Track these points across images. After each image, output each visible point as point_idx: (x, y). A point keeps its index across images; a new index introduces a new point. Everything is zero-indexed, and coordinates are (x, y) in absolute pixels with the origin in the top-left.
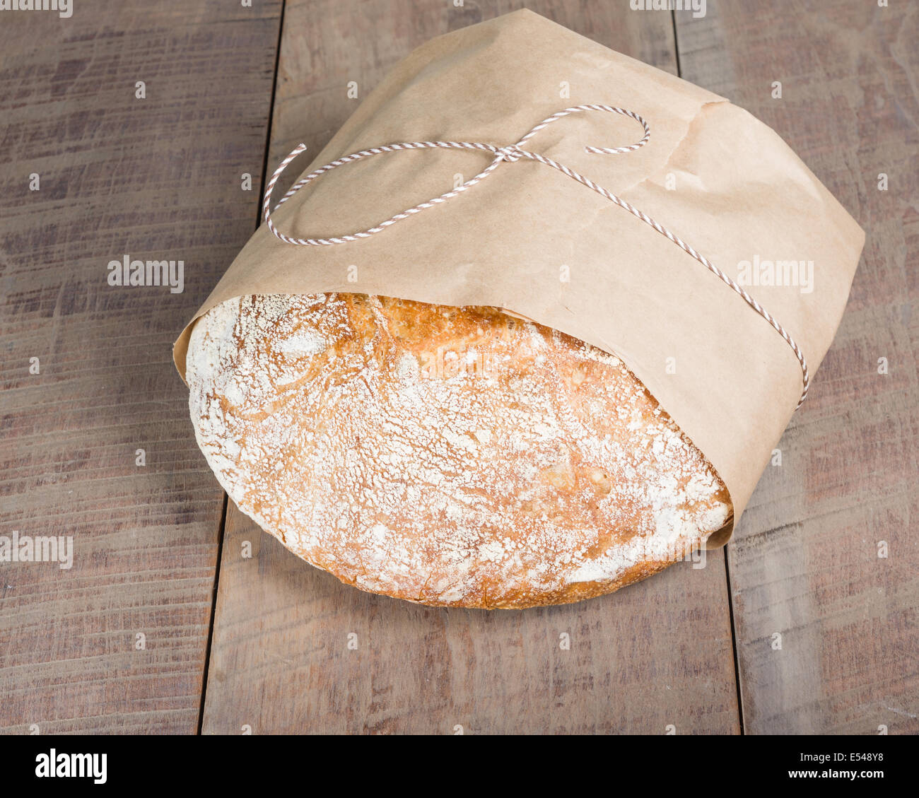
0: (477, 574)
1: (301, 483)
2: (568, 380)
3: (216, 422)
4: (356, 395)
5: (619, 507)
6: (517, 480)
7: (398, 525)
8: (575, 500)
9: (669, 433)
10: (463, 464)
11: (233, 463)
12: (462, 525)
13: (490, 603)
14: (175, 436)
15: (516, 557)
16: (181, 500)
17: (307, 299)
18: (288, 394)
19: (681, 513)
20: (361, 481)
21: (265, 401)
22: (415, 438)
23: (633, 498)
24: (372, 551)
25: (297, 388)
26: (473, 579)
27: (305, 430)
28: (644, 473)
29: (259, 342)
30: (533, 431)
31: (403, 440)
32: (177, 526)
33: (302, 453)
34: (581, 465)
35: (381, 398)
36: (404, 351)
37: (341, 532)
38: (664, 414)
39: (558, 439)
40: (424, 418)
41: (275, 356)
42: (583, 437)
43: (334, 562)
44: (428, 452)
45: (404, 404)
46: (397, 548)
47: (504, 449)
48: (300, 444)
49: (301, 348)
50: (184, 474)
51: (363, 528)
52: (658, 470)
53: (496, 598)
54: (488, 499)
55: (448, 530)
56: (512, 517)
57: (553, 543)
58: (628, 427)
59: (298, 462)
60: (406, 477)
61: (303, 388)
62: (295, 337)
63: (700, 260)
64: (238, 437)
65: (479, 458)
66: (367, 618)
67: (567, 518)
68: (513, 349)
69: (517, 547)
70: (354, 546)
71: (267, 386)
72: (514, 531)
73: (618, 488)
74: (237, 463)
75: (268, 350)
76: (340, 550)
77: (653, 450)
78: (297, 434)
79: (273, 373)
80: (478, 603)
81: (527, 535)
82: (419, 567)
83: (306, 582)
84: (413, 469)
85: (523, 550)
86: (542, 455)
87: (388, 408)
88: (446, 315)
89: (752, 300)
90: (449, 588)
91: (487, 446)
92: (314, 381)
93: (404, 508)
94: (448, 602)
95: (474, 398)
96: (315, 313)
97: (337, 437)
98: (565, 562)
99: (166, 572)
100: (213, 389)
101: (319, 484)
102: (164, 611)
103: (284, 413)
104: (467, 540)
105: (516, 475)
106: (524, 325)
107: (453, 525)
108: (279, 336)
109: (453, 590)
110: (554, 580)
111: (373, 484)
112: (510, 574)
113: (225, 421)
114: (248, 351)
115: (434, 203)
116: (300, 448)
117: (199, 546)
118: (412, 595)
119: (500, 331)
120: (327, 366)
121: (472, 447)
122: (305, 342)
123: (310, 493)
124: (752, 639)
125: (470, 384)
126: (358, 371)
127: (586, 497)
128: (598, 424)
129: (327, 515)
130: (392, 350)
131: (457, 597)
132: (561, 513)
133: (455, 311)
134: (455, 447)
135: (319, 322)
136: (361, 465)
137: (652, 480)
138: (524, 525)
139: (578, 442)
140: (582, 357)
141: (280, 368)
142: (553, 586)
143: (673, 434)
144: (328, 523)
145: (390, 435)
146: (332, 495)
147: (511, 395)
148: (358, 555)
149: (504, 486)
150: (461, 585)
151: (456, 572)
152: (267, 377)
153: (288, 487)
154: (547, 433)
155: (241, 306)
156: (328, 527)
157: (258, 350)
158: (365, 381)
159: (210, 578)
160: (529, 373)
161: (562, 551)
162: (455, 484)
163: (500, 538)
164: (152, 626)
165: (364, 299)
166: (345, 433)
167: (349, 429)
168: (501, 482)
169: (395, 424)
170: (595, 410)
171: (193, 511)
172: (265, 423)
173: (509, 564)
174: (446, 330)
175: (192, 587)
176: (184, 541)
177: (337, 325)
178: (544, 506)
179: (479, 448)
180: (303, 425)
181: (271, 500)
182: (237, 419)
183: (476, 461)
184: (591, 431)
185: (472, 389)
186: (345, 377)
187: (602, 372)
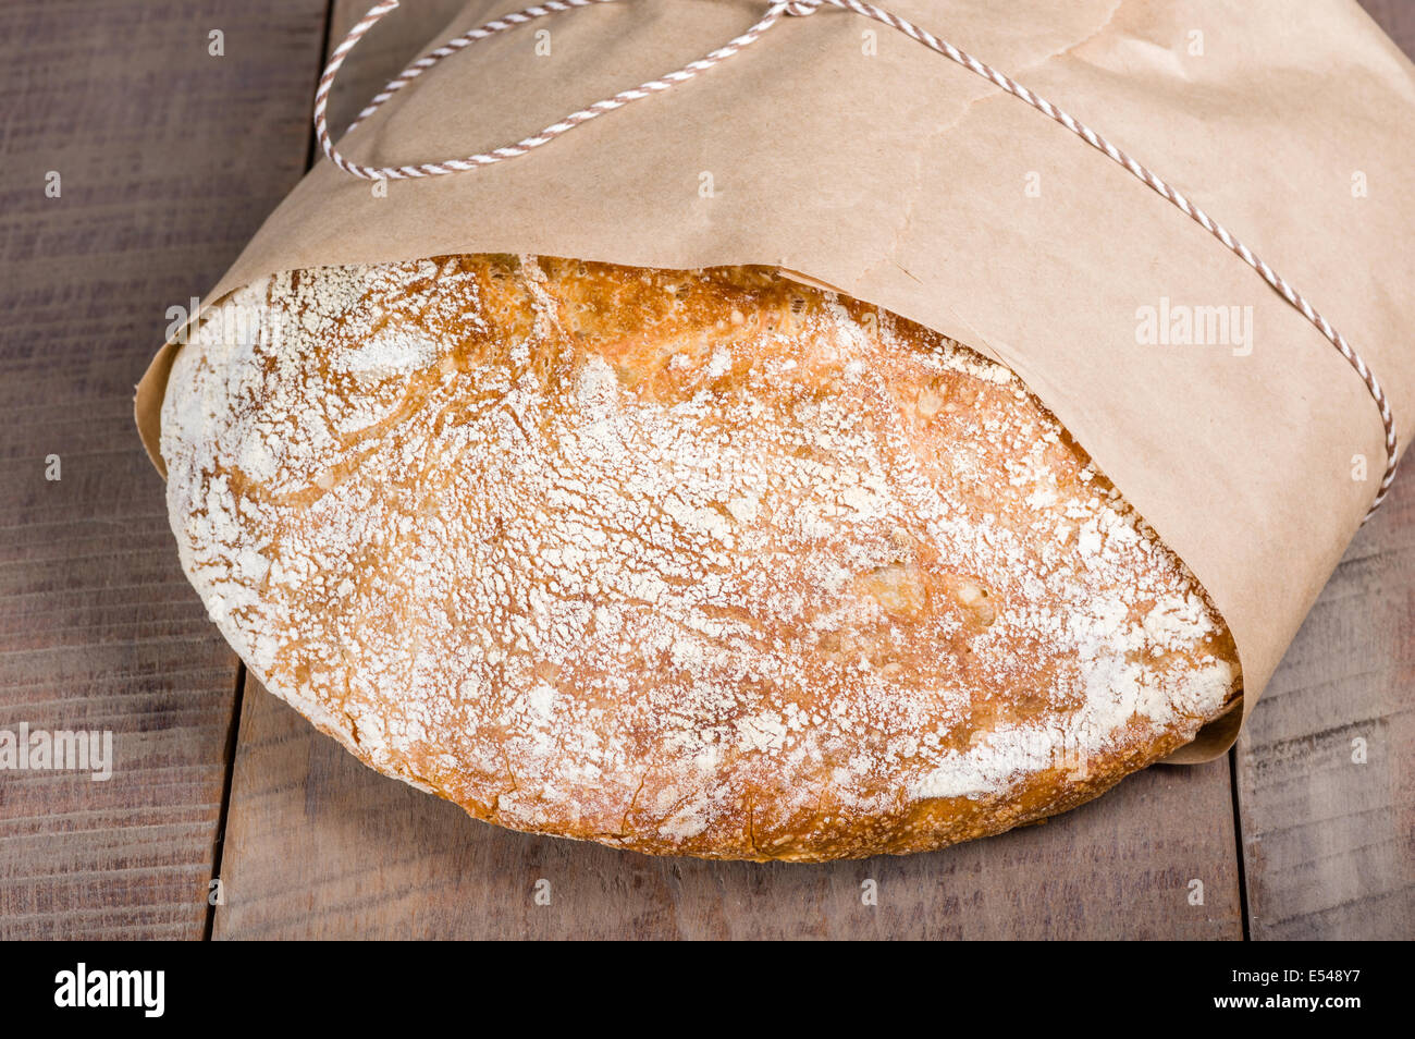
0: (733, 777)
1: (390, 616)
2: (910, 408)
3: (220, 518)
4: (496, 441)
5: (1012, 649)
6: (811, 591)
7: (578, 683)
8: (924, 633)
9: (1109, 516)
10: (705, 562)
11: (255, 594)
12: (702, 679)
13: (761, 842)
14: (137, 578)
15: (810, 743)
16: (150, 690)
17: (400, 273)
18: (363, 448)
19: (1136, 669)
20: (506, 601)
21: (318, 465)
22: (610, 516)
23: (1040, 635)
24: (527, 741)
25: (380, 435)
26: (726, 788)
27: (396, 512)
28: (1062, 590)
29: (304, 357)
30: (840, 501)
31: (587, 520)
32: (143, 735)
33: (390, 559)
34: (935, 569)
35: (545, 444)
36: (589, 356)
37: (468, 707)
38: (1101, 480)
39: (892, 520)
40: (628, 480)
41: (337, 379)
42: (940, 517)
43: (455, 770)
44: (636, 541)
45: (589, 453)
46: (578, 730)
47: (784, 532)
48: (386, 541)
49: (388, 361)
50: (156, 646)
51: (510, 694)
52: (1089, 587)
53: (771, 829)
54: (754, 629)
55: (677, 690)
56: (800, 663)
57: (882, 716)
58: (1029, 500)
59: (383, 576)
60: (593, 589)
61: (391, 434)
62: (377, 342)
63: (1173, 200)
64: (265, 541)
65: (735, 551)
66: (521, 887)
67: (909, 667)
68: (801, 349)
69: (811, 722)
70: (492, 734)
71: (322, 436)
72: (804, 690)
73: (1010, 615)
74: (261, 593)
75: (324, 370)
76: (465, 743)
77: (1080, 548)
78: (380, 522)
79: (333, 412)
80: (736, 838)
81: (831, 698)
82: (621, 767)
83: (400, 828)
84: (607, 574)
85: (824, 729)
86: (858, 547)
87: (558, 463)
88: (672, 289)
89: (1278, 279)
90: (678, 806)
91: (752, 527)
92: (413, 420)
93: (591, 648)
94: (679, 840)
95: (725, 439)
96: (415, 296)
97: (459, 520)
98: (907, 755)
99: (122, 813)
100: (216, 458)
101: (424, 615)
102: (118, 881)
103: (355, 485)
104: (712, 708)
105: (807, 583)
106: (824, 304)
107: (685, 678)
108: (346, 343)
109: (688, 811)
110: (886, 790)
111: (529, 606)
112: (799, 777)
113: (239, 513)
114: (285, 376)
115: (649, 90)
116: (387, 548)
117: (187, 768)
118: (609, 829)
119: (776, 316)
120: (439, 390)
121: (721, 529)
122: (395, 349)
123: (406, 634)
124: (1281, 918)
125: (718, 413)
126: (498, 396)
127: (946, 629)
128: (969, 492)
129: (440, 676)
130: (567, 355)
131: (694, 828)
132: (898, 657)
133: (688, 280)
134: (689, 530)
135: (422, 312)
136: (506, 570)
137: (1078, 603)
138: (826, 678)
139: (931, 526)
140: (938, 366)
141: (346, 401)
142: (884, 803)
143: (1120, 520)
144: (443, 691)
145: (562, 512)
146: (449, 634)
147: (798, 431)
148: (501, 752)
149: (785, 603)
150: (703, 801)
151: (692, 773)
152: (322, 421)
153: (363, 627)
154: (870, 504)
155: (269, 296)
156: (441, 699)
157: (304, 373)
158: (514, 415)
159: (209, 823)
160: (832, 393)
161: (900, 732)
162: (689, 599)
163: (778, 703)
164: (96, 906)
165: (512, 269)
166: (475, 513)
167: (482, 504)
168: (778, 595)
169: (571, 492)
170: (963, 467)
171: (174, 708)
172: (318, 507)
173: (796, 758)
174: (672, 315)
175: (174, 839)
176: (156, 761)
177: (458, 316)
178: (862, 641)
179: (736, 531)
180: (394, 504)
181: (330, 657)
182: (263, 506)
183: (729, 556)
184: (955, 505)
185: (721, 422)
186: (473, 408)
187: (976, 394)
